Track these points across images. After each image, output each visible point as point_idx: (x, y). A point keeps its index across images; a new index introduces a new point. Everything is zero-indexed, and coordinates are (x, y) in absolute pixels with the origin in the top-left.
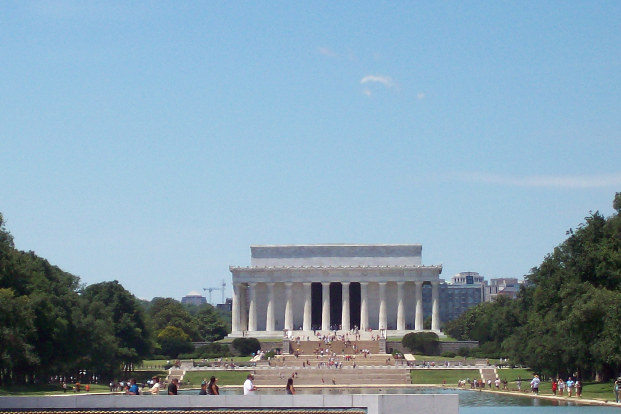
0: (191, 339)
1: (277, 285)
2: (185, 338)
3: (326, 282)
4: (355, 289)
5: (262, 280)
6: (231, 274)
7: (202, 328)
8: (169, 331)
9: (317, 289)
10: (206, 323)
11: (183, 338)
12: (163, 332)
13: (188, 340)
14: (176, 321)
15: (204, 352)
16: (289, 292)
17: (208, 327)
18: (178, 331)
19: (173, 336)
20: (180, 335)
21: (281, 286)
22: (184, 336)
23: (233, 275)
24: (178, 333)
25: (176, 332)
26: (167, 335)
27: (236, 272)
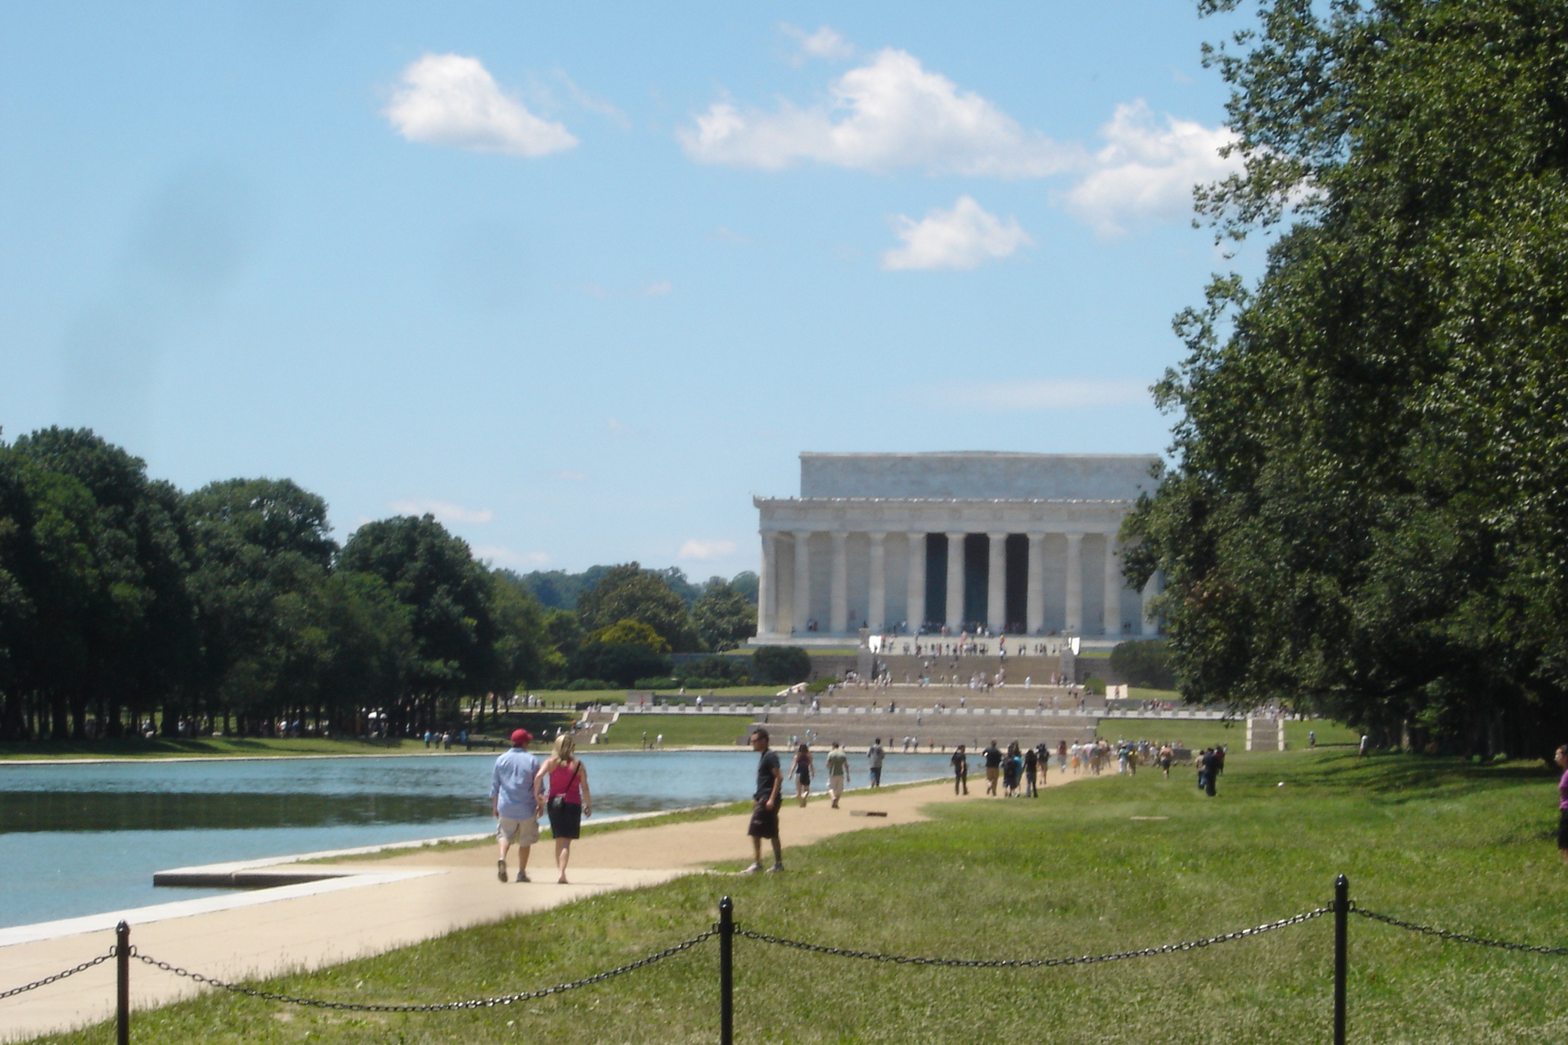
0: (669, 647)
1: (853, 536)
2: (657, 646)
3: (954, 532)
4: (1017, 547)
5: (822, 527)
6: (756, 512)
7: (711, 625)
8: (624, 629)
9: (936, 545)
10: (721, 615)
11: (651, 645)
12: (611, 632)
13: (663, 650)
14: (647, 610)
15: (690, 674)
16: (878, 552)
17: (723, 624)
18: (643, 630)
19: (632, 640)
20: (645, 638)
21: (861, 539)
22: (655, 639)
23: (761, 515)
24: (641, 635)
25: (638, 633)
26: (619, 638)
27: (767, 508)
